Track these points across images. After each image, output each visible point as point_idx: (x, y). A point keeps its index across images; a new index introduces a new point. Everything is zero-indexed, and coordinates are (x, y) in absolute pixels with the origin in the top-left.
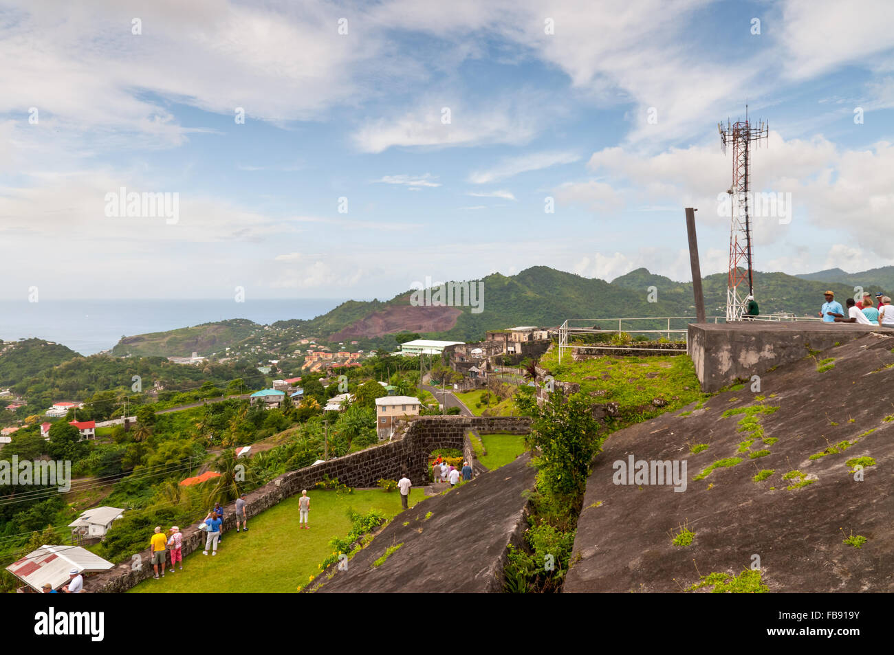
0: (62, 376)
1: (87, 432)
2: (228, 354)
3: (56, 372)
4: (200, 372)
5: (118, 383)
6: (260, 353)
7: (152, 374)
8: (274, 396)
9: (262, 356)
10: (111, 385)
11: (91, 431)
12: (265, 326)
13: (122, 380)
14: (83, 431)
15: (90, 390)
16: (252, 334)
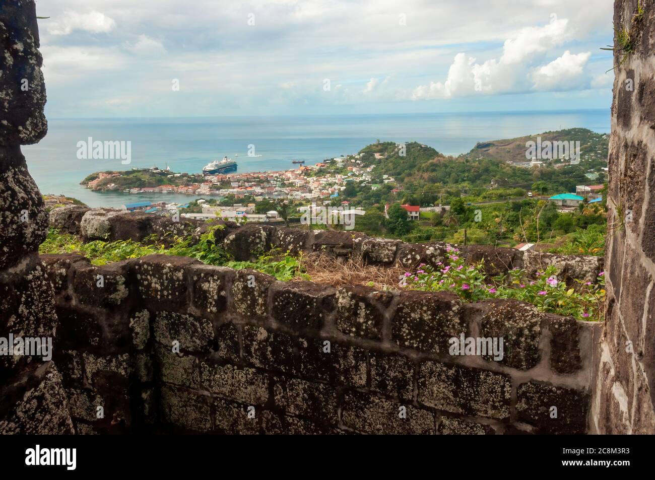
0: (427, 170)
1: (414, 214)
2: (562, 160)
3: (423, 168)
4: (530, 174)
5: (465, 179)
6: (593, 160)
7: (491, 174)
8: (572, 200)
9: (595, 163)
10: (460, 180)
11: (416, 213)
12: (603, 135)
13: (468, 177)
14: (411, 213)
15: (444, 183)
16: (589, 142)
